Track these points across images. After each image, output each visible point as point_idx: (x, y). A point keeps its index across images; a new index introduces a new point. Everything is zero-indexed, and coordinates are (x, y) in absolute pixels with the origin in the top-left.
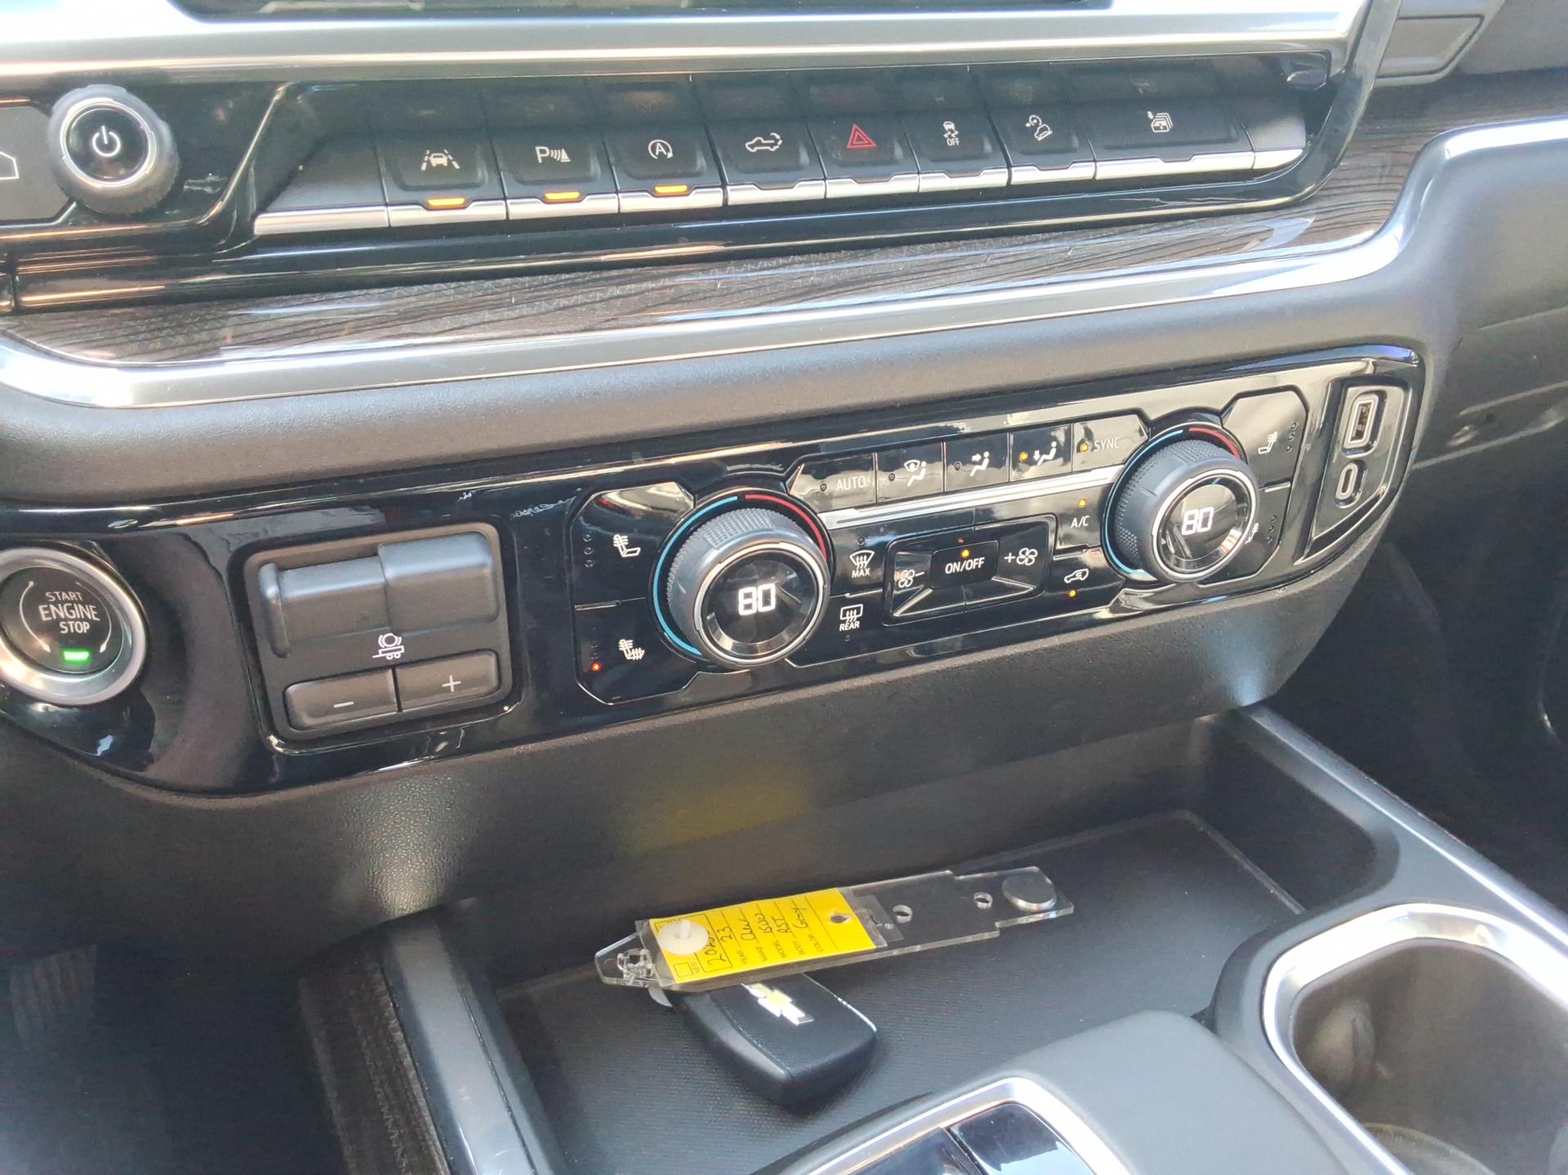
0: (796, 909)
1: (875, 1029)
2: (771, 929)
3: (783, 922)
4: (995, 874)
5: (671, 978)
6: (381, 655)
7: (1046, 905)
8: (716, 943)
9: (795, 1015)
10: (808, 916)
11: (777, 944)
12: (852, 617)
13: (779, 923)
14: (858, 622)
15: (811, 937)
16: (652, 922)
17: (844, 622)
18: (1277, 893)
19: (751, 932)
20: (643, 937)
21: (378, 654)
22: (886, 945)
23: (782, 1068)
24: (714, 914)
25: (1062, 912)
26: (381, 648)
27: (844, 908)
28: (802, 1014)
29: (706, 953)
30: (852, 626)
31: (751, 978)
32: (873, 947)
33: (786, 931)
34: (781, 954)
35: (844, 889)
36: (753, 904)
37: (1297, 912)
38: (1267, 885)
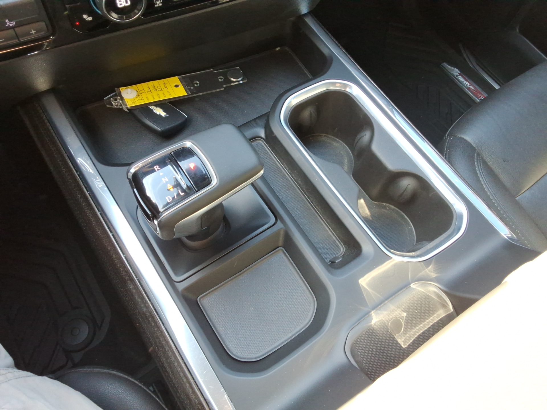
0: (164, 83)
1: (187, 117)
2: (156, 90)
3: (160, 87)
4: (226, 70)
5: (126, 105)
6: (8, 25)
7: (240, 79)
8: (140, 95)
9: (163, 114)
10: (168, 86)
11: (158, 95)
12: (159, 2)
13: (159, 88)
14: (161, 4)
15: (168, 92)
16: (120, 88)
17: (156, 4)
18: (307, 73)
19: (150, 91)
20: (118, 93)
21: (7, 25)
22: (190, 94)
23: (160, 128)
24: (139, 86)
25: (244, 81)
26: (7, 23)
27: (179, 83)
28: (165, 114)
29: (137, 98)
30: (159, 5)
31: (151, 105)
32: (186, 94)
33: (161, 90)
34: (159, 97)
35: (178, 77)
36: (151, 82)
37: (311, 78)
38: (304, 70)
